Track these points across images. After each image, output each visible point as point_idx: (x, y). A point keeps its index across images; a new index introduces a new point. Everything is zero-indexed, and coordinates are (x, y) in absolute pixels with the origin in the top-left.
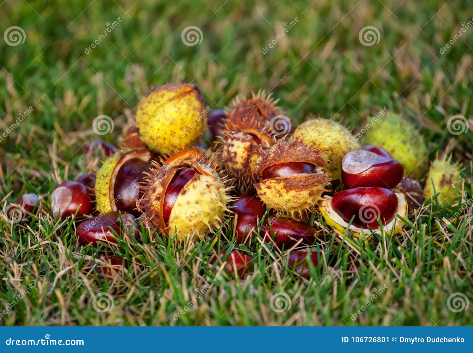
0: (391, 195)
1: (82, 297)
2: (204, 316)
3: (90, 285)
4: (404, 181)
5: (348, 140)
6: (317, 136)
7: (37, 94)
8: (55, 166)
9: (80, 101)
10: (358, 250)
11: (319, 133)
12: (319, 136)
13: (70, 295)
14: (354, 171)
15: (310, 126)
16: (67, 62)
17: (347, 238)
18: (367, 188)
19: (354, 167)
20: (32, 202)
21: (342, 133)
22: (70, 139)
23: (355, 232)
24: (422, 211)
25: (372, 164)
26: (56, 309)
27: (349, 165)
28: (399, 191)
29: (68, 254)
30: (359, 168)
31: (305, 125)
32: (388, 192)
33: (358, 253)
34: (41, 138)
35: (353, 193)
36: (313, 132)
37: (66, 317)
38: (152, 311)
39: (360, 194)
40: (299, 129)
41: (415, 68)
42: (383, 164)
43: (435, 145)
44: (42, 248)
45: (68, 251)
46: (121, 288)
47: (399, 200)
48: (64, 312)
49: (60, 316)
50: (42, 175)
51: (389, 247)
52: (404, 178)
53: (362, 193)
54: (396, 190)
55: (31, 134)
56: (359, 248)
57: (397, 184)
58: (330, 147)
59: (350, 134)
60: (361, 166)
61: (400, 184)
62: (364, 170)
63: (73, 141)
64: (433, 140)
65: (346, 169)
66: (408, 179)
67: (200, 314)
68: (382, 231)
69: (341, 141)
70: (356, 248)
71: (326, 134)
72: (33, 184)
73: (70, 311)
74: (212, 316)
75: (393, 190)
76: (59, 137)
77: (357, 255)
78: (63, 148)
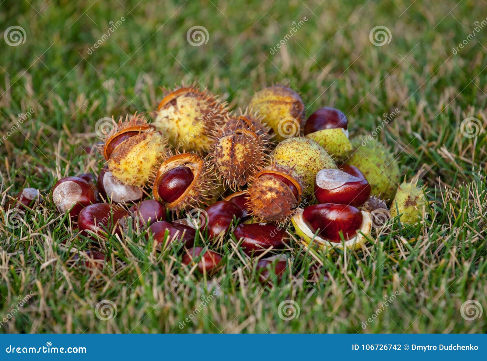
0: (356, 212)
1: (61, 288)
2: (168, 312)
3: (70, 278)
4: (371, 199)
5: (323, 159)
6: (295, 153)
7: (51, 95)
8: (57, 163)
9: (90, 104)
10: (321, 260)
11: (297, 150)
12: (296, 153)
13: (49, 285)
14: (328, 187)
15: (290, 143)
16: (84, 66)
17: (311, 249)
18: (335, 205)
19: (328, 183)
20: (31, 196)
21: (319, 152)
22: (76, 138)
23: (321, 244)
24: (384, 229)
25: (345, 182)
26: (36, 297)
27: (324, 181)
28: (365, 209)
29: (55, 246)
30: (333, 184)
31: (285, 142)
32: (355, 210)
33: (321, 263)
34: (49, 135)
35: (322, 208)
36: (292, 149)
37: (43, 306)
38: (123, 305)
39: (329, 209)
40: (280, 145)
41: (402, 95)
42: (355, 183)
43: (408, 168)
44: (32, 240)
45: (55, 244)
46: (100, 281)
47: (364, 218)
48: (42, 301)
49: (39, 304)
50: (44, 171)
51: (349, 260)
52: (371, 197)
53: (331, 209)
54: (363, 208)
55: (40, 132)
56: (322, 259)
57: (364, 202)
58: (306, 164)
59: (326, 154)
60: (335, 183)
61: (367, 202)
62: (338, 187)
63: (78, 141)
64: (407, 164)
65: (320, 184)
66: (375, 198)
67: (165, 311)
68: (343, 245)
69: (317, 159)
70: (319, 259)
71: (303, 152)
72: (35, 180)
73: (47, 300)
74: (175, 314)
75: (360, 207)
76: (66, 137)
77: (320, 266)
78: (68, 147)
